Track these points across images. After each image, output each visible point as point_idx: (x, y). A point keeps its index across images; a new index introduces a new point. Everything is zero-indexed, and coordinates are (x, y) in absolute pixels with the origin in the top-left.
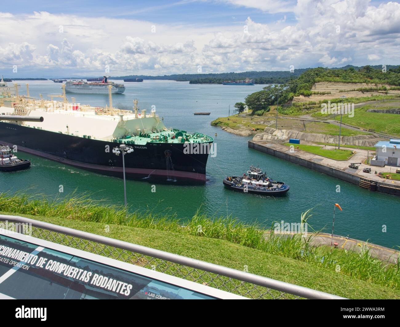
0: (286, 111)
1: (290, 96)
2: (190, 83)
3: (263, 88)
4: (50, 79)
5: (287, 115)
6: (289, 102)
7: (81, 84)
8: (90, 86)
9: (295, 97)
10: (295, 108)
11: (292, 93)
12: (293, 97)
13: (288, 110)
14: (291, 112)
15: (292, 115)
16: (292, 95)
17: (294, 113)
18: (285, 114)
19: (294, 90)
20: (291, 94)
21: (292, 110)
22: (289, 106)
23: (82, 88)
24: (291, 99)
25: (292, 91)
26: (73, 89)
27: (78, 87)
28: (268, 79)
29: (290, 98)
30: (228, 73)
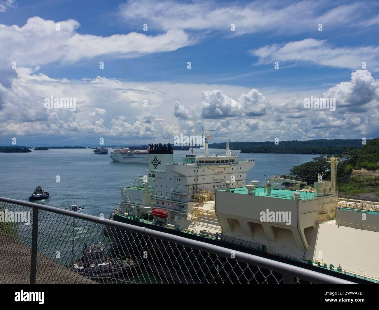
0: (342, 187)
1: (348, 169)
2: (241, 152)
3: (313, 159)
4: (89, 148)
5: (344, 192)
6: (346, 176)
7: (127, 152)
8: (135, 154)
9: (354, 171)
10: (354, 184)
11: (350, 165)
12: (351, 170)
13: (345, 186)
14: (350, 188)
15: (350, 192)
16: (351, 168)
17: (353, 189)
18: (341, 191)
19: (353, 162)
20: (349, 167)
21: (351, 186)
22: (347, 181)
23: (128, 156)
24: (350, 172)
25: (350, 163)
26: (120, 157)
27: (124, 156)
28: (340, 149)
29: (348, 171)
30: (289, 141)
